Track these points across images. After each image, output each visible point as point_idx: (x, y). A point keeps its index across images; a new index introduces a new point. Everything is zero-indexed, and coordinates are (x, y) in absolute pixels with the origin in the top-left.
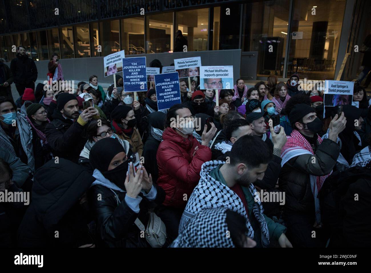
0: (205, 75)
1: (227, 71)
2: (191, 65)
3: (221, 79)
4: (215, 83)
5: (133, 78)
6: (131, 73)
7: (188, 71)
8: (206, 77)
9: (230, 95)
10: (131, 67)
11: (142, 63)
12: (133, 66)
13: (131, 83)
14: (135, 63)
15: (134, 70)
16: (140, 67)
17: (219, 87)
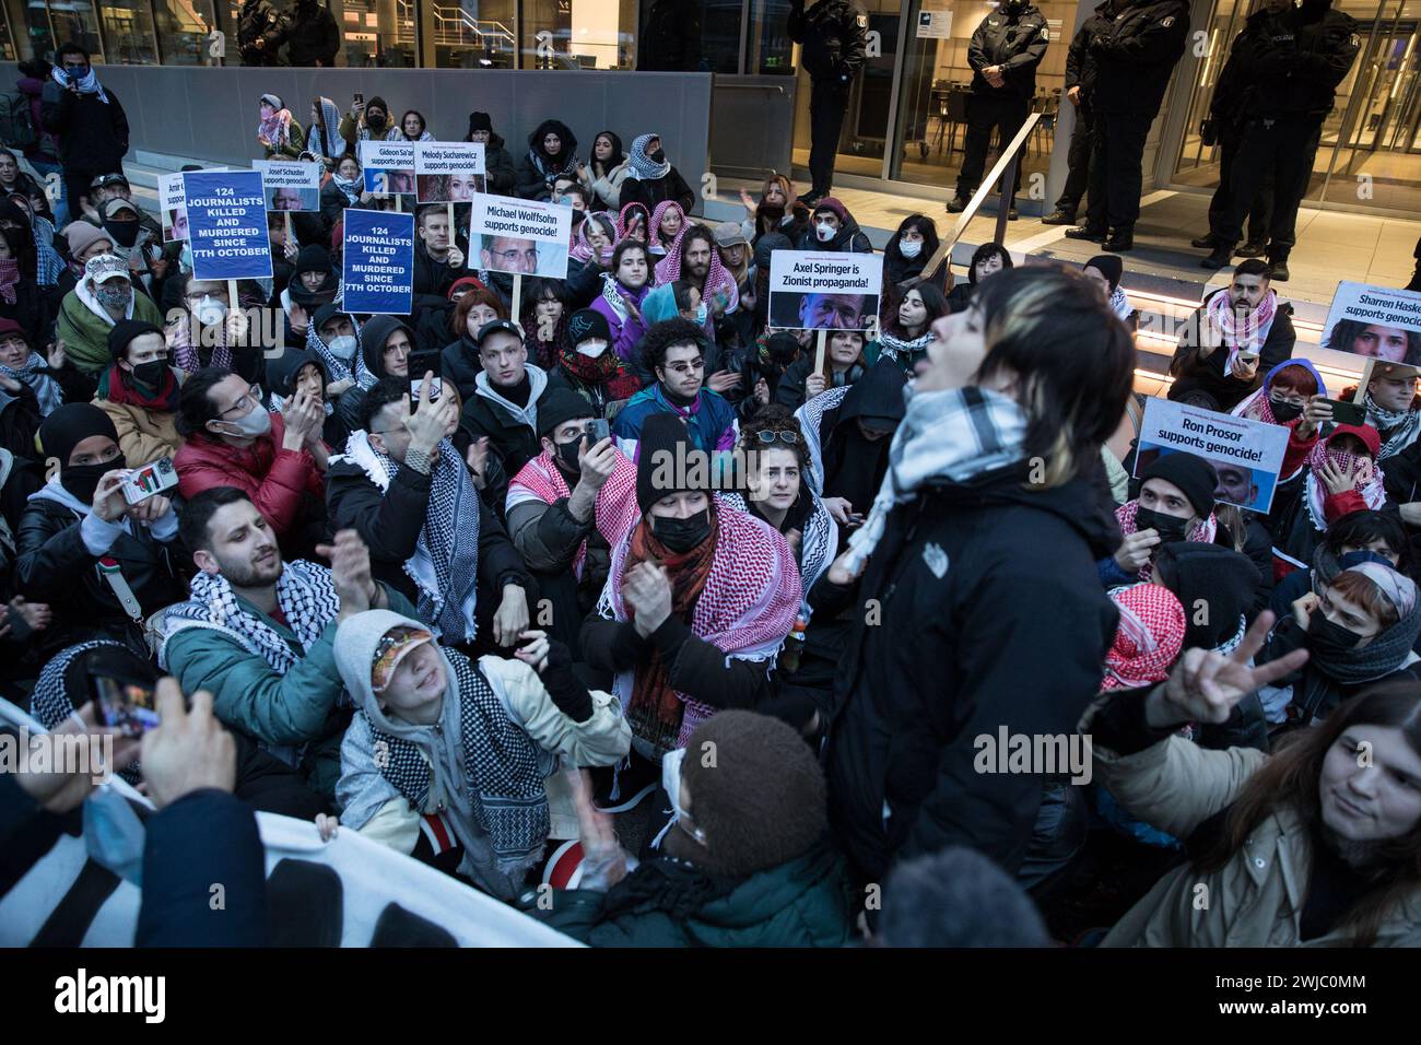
0: (488, 225)
1: (553, 220)
2: (459, 166)
3: (535, 242)
4: (513, 253)
5: (224, 238)
6: (215, 220)
7: (449, 184)
8: (490, 232)
9: (552, 300)
10: (213, 202)
11: (252, 190)
12: (221, 198)
13: (216, 252)
14: (228, 189)
15: (224, 212)
16: (246, 201)
17: (526, 268)
